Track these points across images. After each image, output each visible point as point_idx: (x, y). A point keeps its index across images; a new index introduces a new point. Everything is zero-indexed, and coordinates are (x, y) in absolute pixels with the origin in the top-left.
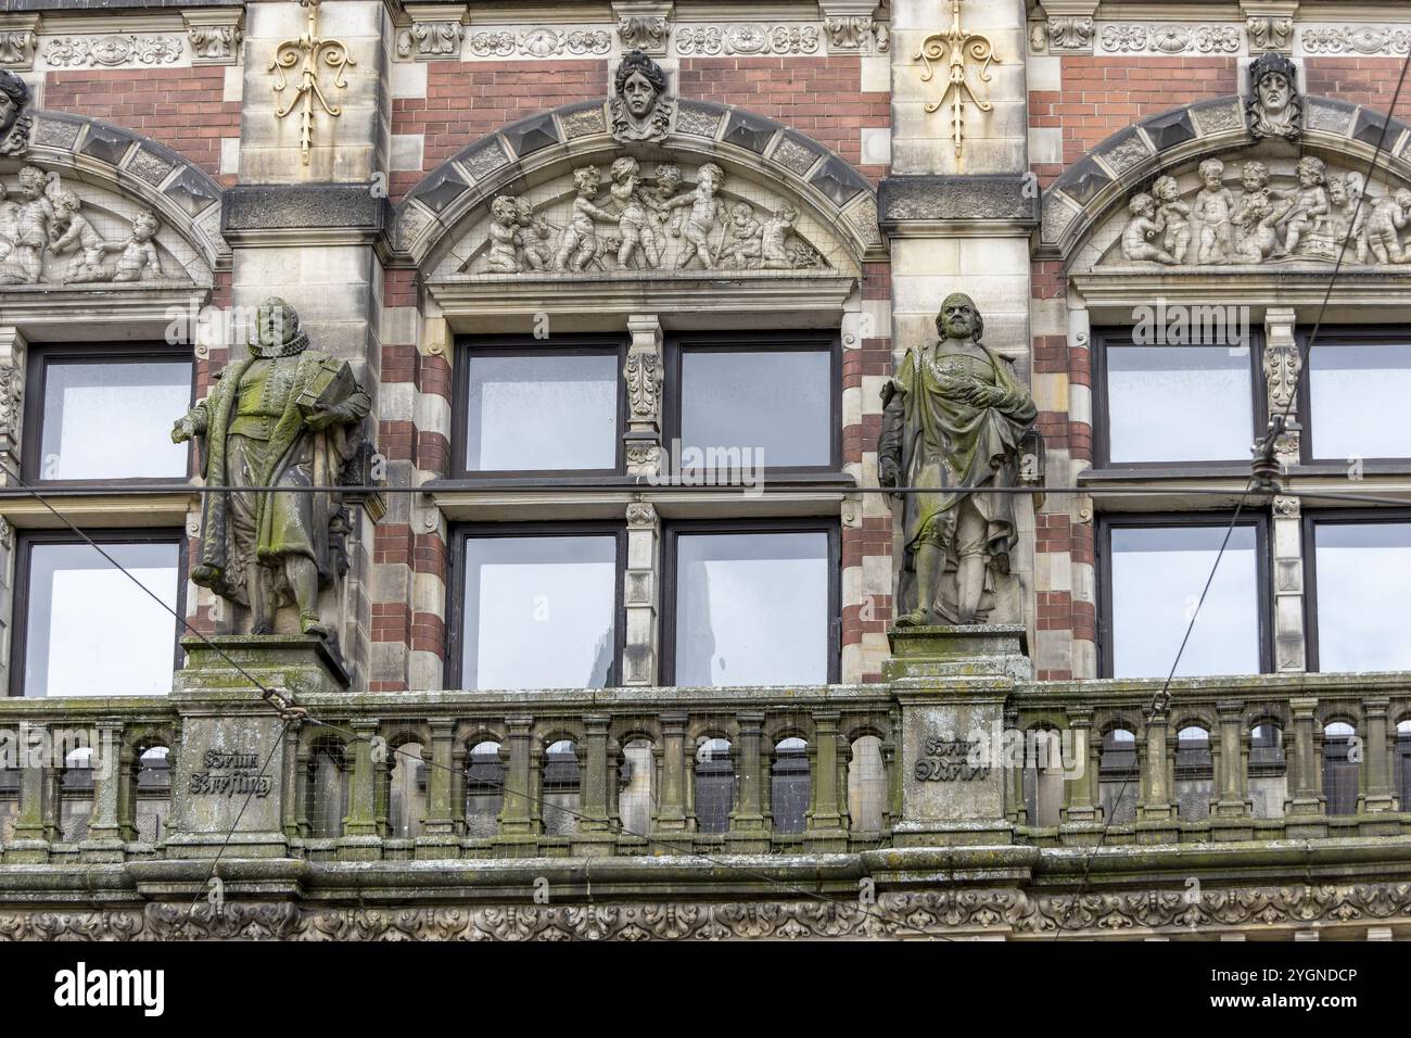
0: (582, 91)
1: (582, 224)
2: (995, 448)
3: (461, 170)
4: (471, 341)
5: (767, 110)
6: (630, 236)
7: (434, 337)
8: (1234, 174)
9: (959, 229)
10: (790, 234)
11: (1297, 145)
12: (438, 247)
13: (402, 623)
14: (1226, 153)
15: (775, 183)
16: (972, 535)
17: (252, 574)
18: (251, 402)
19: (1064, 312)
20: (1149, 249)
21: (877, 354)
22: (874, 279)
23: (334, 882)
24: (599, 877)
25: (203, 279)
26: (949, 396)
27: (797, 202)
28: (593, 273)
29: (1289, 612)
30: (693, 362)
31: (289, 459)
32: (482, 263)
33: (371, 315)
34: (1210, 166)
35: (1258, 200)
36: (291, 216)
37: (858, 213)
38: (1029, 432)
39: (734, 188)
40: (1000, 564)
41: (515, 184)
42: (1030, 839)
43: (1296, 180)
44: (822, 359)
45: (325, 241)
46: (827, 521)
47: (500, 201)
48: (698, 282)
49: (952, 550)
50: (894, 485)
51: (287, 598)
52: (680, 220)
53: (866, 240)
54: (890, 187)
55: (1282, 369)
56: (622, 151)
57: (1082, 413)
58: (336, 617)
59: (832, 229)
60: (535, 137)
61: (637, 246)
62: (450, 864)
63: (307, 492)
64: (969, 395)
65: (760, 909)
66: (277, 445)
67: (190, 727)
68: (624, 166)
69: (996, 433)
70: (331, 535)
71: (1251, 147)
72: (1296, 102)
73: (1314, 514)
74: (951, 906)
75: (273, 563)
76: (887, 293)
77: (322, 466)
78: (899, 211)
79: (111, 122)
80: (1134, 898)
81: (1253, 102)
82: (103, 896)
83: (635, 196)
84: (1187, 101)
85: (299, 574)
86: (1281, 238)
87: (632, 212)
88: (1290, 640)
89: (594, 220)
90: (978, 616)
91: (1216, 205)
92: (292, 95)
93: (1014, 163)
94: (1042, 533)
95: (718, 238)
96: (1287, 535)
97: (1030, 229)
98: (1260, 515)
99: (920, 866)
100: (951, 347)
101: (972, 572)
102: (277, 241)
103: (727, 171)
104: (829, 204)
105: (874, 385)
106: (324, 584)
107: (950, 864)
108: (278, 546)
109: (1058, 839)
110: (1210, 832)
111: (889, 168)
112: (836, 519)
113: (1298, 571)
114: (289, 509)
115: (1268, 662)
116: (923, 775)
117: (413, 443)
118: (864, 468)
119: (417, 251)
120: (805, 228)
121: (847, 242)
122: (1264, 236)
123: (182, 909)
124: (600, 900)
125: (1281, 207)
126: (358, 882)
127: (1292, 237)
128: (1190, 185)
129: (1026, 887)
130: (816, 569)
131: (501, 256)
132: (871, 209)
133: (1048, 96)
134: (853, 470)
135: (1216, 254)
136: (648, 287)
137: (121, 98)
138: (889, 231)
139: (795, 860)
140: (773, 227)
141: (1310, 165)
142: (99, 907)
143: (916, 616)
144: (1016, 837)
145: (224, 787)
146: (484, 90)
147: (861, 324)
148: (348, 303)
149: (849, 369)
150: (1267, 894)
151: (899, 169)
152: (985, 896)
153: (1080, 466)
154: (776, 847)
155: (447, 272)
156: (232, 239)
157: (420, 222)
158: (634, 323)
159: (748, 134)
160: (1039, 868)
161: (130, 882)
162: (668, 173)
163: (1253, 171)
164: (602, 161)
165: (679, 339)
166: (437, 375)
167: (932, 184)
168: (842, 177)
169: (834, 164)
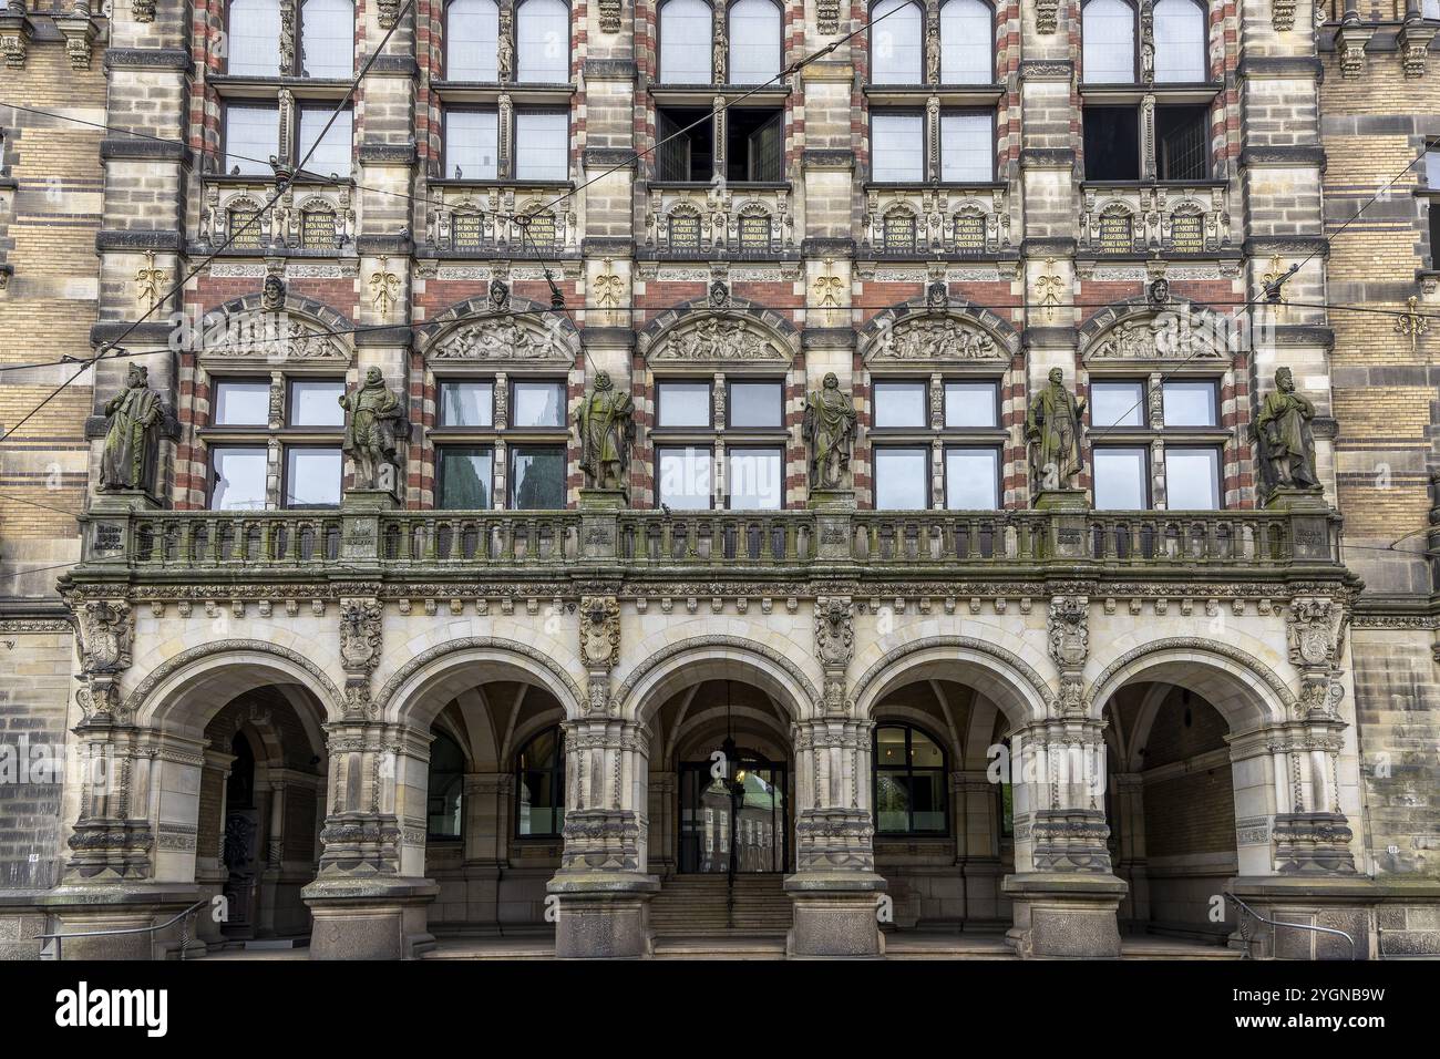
0: (698, 293)
1: (698, 341)
2: (845, 429)
3: (658, 321)
4: (659, 380)
5: (761, 301)
6: (715, 346)
7: (649, 380)
8: (922, 325)
9: (829, 347)
10: (769, 345)
11: (945, 316)
12: (651, 349)
13: (641, 480)
14: (920, 318)
15: (764, 328)
16: (836, 457)
17: (598, 466)
18: (598, 407)
19: (862, 374)
20: (891, 352)
21: (800, 390)
22: (799, 362)
23: (634, 574)
24: (720, 574)
25: (571, 358)
26: (829, 410)
27: (772, 335)
28: (702, 359)
29: (938, 482)
30: (734, 387)
31: (611, 428)
32: (664, 354)
33: (631, 375)
34: (914, 323)
35: (930, 335)
36: (605, 340)
37: (793, 340)
38: (854, 418)
39: (750, 329)
40: (844, 467)
41: (676, 327)
42: (859, 564)
43: (943, 327)
44: (777, 388)
45: (616, 348)
46: (781, 446)
47: (672, 333)
48: (738, 363)
49: (829, 462)
50: (809, 438)
51: (611, 474)
52: (731, 339)
53: (796, 350)
54: (806, 332)
55: (936, 396)
56: (713, 316)
57: (868, 411)
58: (625, 480)
59: (783, 345)
60: (683, 310)
61: (717, 349)
62: (671, 568)
63: (616, 437)
64: (836, 410)
65: (771, 585)
66: (607, 423)
67: (585, 521)
68: (713, 321)
69: (845, 423)
70: (623, 450)
71: (929, 316)
72: (946, 300)
73: (947, 446)
74: (834, 586)
75: (606, 464)
76: (803, 368)
77: (620, 430)
78: (809, 342)
79: (537, 300)
80: (893, 585)
81: (930, 299)
82: (558, 578)
83: (717, 331)
84: (906, 299)
85: (615, 467)
86: (938, 348)
87: (715, 337)
88: (938, 491)
89: (702, 339)
90: (835, 485)
91: (915, 336)
92: (602, 295)
93: (848, 324)
94: (855, 453)
95: (744, 346)
96: (937, 454)
97: (853, 348)
98: (928, 446)
99: (825, 572)
100: (828, 391)
101: (835, 470)
102: (600, 348)
103: (748, 323)
104: (784, 336)
105: (798, 400)
106: (623, 469)
107: (834, 572)
108: (610, 458)
109: (868, 564)
110: (918, 564)
111: (804, 323)
112: (785, 445)
113: (942, 467)
114: (612, 446)
115: (930, 504)
116: (824, 541)
117: (644, 417)
118: (796, 429)
119: (644, 351)
120: (774, 343)
121: (789, 350)
122: (932, 347)
123: (585, 583)
124: (719, 581)
125: (938, 337)
126: (642, 574)
127: (942, 348)
128: (907, 329)
129: (858, 580)
130: (776, 460)
131: (671, 352)
132: (798, 339)
133: (859, 297)
134: (790, 429)
135: (914, 354)
136: (721, 365)
137: (540, 291)
138: (805, 348)
139: (784, 569)
140: (764, 343)
141: (949, 322)
142: (555, 582)
143: (819, 486)
144: (855, 563)
145: (597, 542)
146: (666, 292)
147: (794, 378)
148: (624, 370)
149: (789, 393)
150: (938, 585)
151: (808, 325)
152: (845, 583)
153: (867, 429)
154: (776, 564)
155: (653, 358)
156: (584, 347)
157: (646, 339)
158: (716, 376)
159: (756, 310)
160: (863, 574)
161: (568, 574)
162: (728, 323)
163: (929, 324)
164: (706, 319)
165: (730, 380)
166: (650, 393)
167: (820, 331)
168: (788, 327)
169: (785, 322)
